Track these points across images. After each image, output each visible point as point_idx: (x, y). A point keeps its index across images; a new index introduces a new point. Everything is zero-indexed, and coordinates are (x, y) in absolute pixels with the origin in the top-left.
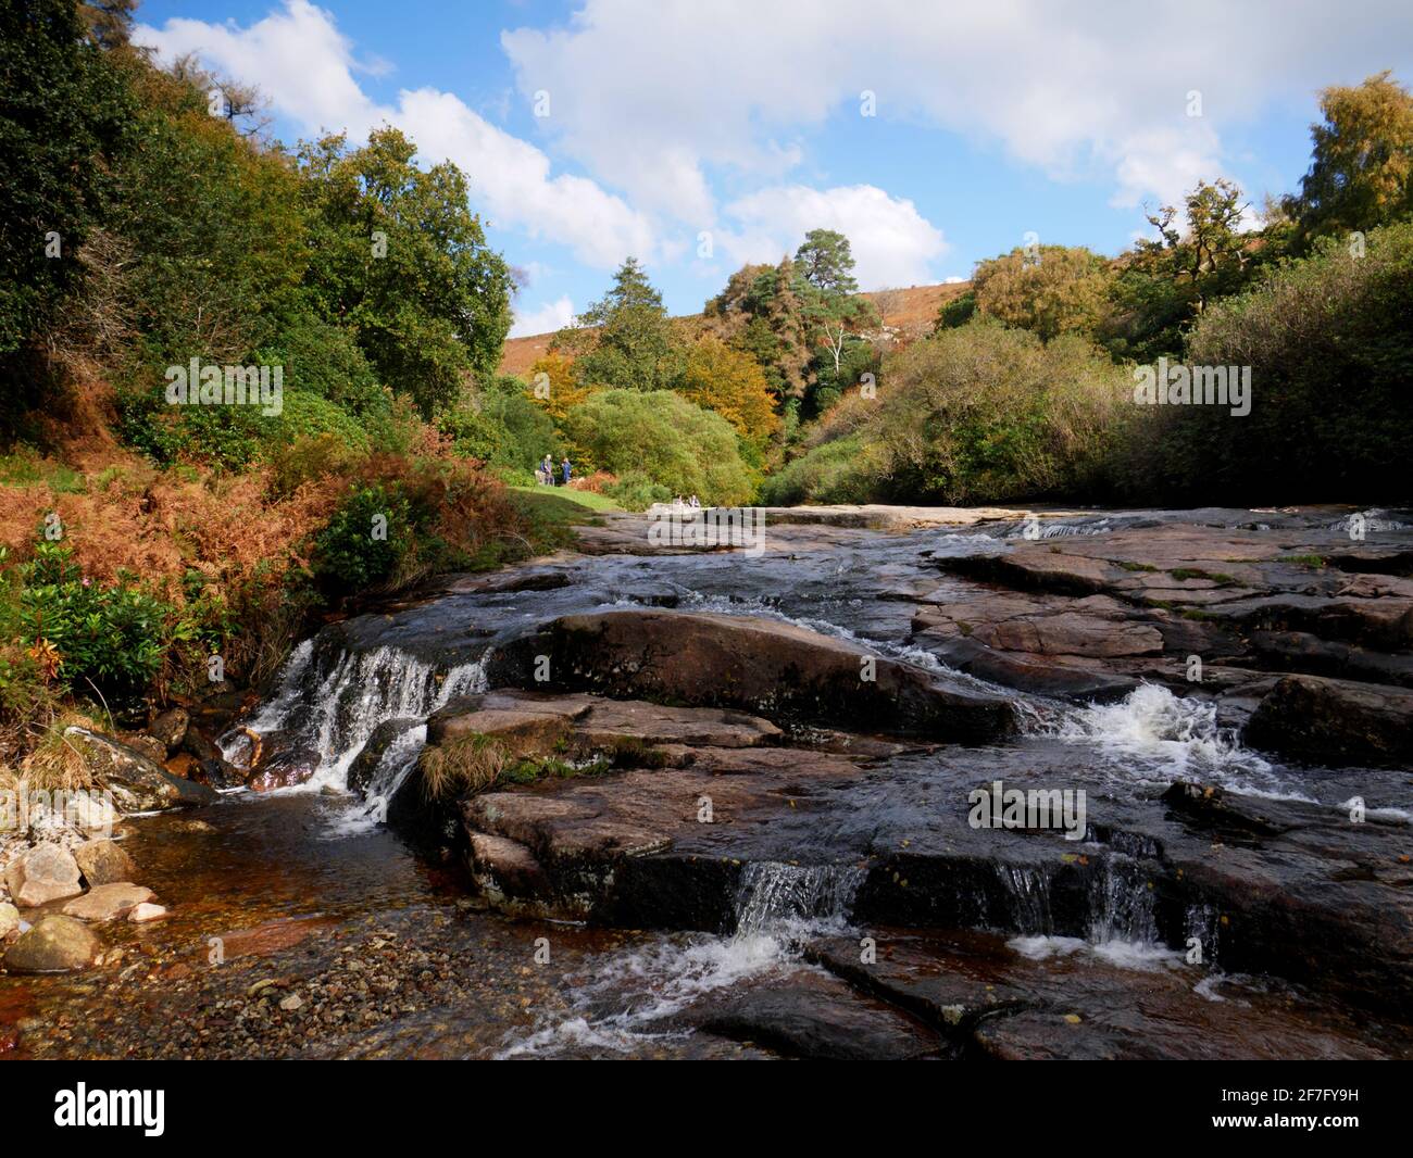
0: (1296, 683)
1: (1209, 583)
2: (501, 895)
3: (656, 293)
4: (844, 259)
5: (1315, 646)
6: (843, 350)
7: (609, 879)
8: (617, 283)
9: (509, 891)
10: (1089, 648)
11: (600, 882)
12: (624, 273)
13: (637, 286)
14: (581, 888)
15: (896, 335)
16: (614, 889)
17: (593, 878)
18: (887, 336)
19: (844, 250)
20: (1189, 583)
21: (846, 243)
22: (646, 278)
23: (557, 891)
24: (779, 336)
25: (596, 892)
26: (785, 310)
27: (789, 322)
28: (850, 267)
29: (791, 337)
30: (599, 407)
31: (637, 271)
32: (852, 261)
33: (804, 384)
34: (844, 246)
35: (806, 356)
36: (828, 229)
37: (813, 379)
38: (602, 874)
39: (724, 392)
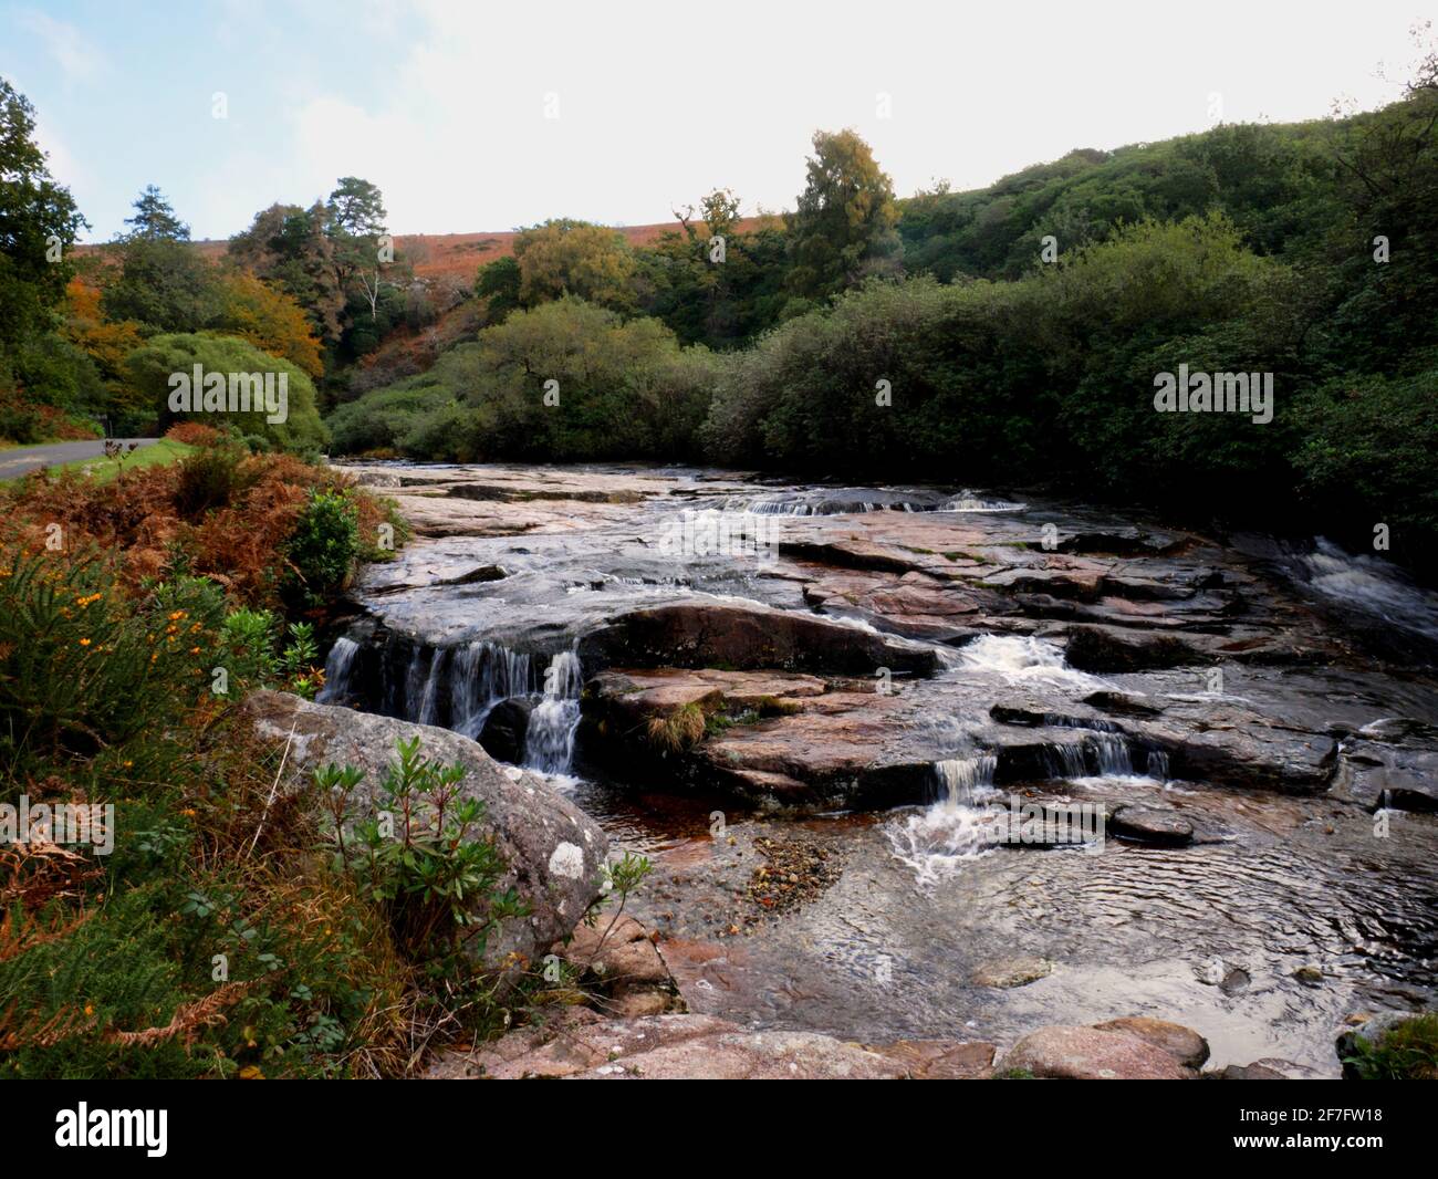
0: (1087, 629)
1: (973, 562)
2: (779, 805)
3: (183, 226)
4: (377, 208)
5: (1055, 603)
6: (378, 298)
7: (855, 784)
8: (138, 212)
9: (785, 802)
10: (931, 609)
11: (849, 787)
12: (146, 202)
13: (159, 216)
14: (837, 792)
15: (427, 285)
16: (858, 790)
17: (844, 785)
18: (418, 286)
19: (376, 199)
20: (960, 562)
21: (378, 193)
22: (169, 209)
23: (821, 796)
24: (315, 280)
25: (847, 793)
26: (320, 254)
27: (324, 267)
28: (382, 217)
29: (326, 281)
30: (165, 352)
31: (160, 201)
32: (385, 212)
33: (341, 329)
34: (376, 196)
35: (341, 302)
36: (360, 177)
37: (349, 323)
38: (850, 781)
39: (268, 335)
